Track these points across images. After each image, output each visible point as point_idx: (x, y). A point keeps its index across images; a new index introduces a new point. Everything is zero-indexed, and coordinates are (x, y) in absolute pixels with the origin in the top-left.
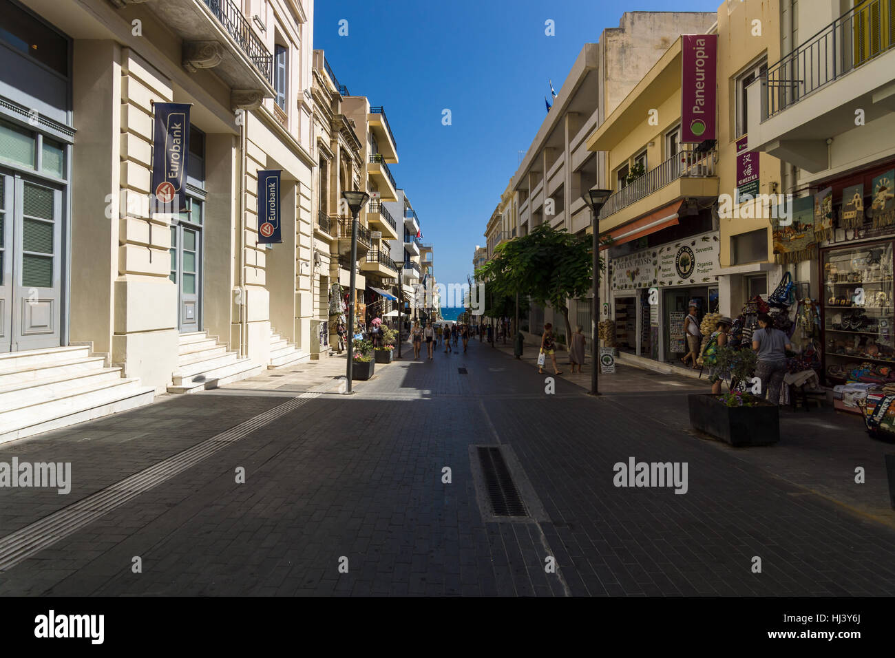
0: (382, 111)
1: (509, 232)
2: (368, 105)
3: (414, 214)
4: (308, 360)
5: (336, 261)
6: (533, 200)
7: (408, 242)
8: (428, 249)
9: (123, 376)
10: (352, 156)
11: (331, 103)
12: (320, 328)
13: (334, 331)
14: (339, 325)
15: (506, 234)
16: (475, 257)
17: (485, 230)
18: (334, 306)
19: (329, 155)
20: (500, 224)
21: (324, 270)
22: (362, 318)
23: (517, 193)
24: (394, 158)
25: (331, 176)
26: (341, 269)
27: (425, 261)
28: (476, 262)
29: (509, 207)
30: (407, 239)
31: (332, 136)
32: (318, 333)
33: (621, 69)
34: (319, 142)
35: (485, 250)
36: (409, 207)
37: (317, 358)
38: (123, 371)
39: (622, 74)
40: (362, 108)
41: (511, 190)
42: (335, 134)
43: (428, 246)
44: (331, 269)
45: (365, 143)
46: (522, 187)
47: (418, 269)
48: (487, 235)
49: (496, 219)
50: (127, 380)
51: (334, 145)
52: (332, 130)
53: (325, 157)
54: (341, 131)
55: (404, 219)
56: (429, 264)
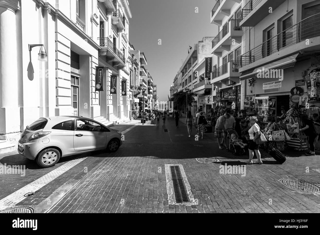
0: (143, 54)
1: (180, 84)
2: (139, 52)
3: (151, 77)
4: (129, 120)
5: (133, 96)
6: (185, 76)
7: (149, 86)
8: (155, 86)
9: (109, 121)
10: (136, 68)
11: (132, 57)
12: (131, 113)
13: (133, 113)
14: (134, 112)
15: (179, 84)
16: (170, 89)
17: (173, 81)
18: (133, 107)
19: (131, 70)
20: (177, 80)
21: (131, 99)
22: (139, 110)
23: (181, 73)
24: (146, 64)
25: (132, 75)
26: (135, 98)
27: (154, 90)
28: (171, 90)
29: (180, 76)
30: (149, 85)
31: (132, 65)
32: (131, 114)
33: (202, 51)
34: (130, 68)
35: (174, 87)
36: (150, 75)
37: (131, 120)
38: (109, 120)
39: (202, 52)
40: (138, 53)
41: (180, 71)
42: (133, 64)
43: (155, 85)
44: (132, 98)
45: (139, 63)
46: (183, 71)
47: (152, 94)
48: (174, 83)
49: (176, 79)
50: (110, 122)
51: (133, 67)
52: (132, 64)
53: (131, 71)
54: (134, 63)
55: (148, 79)
56: (155, 91)
